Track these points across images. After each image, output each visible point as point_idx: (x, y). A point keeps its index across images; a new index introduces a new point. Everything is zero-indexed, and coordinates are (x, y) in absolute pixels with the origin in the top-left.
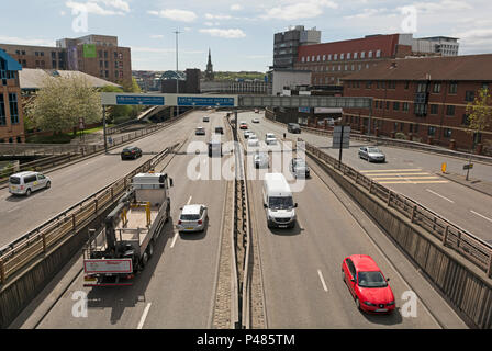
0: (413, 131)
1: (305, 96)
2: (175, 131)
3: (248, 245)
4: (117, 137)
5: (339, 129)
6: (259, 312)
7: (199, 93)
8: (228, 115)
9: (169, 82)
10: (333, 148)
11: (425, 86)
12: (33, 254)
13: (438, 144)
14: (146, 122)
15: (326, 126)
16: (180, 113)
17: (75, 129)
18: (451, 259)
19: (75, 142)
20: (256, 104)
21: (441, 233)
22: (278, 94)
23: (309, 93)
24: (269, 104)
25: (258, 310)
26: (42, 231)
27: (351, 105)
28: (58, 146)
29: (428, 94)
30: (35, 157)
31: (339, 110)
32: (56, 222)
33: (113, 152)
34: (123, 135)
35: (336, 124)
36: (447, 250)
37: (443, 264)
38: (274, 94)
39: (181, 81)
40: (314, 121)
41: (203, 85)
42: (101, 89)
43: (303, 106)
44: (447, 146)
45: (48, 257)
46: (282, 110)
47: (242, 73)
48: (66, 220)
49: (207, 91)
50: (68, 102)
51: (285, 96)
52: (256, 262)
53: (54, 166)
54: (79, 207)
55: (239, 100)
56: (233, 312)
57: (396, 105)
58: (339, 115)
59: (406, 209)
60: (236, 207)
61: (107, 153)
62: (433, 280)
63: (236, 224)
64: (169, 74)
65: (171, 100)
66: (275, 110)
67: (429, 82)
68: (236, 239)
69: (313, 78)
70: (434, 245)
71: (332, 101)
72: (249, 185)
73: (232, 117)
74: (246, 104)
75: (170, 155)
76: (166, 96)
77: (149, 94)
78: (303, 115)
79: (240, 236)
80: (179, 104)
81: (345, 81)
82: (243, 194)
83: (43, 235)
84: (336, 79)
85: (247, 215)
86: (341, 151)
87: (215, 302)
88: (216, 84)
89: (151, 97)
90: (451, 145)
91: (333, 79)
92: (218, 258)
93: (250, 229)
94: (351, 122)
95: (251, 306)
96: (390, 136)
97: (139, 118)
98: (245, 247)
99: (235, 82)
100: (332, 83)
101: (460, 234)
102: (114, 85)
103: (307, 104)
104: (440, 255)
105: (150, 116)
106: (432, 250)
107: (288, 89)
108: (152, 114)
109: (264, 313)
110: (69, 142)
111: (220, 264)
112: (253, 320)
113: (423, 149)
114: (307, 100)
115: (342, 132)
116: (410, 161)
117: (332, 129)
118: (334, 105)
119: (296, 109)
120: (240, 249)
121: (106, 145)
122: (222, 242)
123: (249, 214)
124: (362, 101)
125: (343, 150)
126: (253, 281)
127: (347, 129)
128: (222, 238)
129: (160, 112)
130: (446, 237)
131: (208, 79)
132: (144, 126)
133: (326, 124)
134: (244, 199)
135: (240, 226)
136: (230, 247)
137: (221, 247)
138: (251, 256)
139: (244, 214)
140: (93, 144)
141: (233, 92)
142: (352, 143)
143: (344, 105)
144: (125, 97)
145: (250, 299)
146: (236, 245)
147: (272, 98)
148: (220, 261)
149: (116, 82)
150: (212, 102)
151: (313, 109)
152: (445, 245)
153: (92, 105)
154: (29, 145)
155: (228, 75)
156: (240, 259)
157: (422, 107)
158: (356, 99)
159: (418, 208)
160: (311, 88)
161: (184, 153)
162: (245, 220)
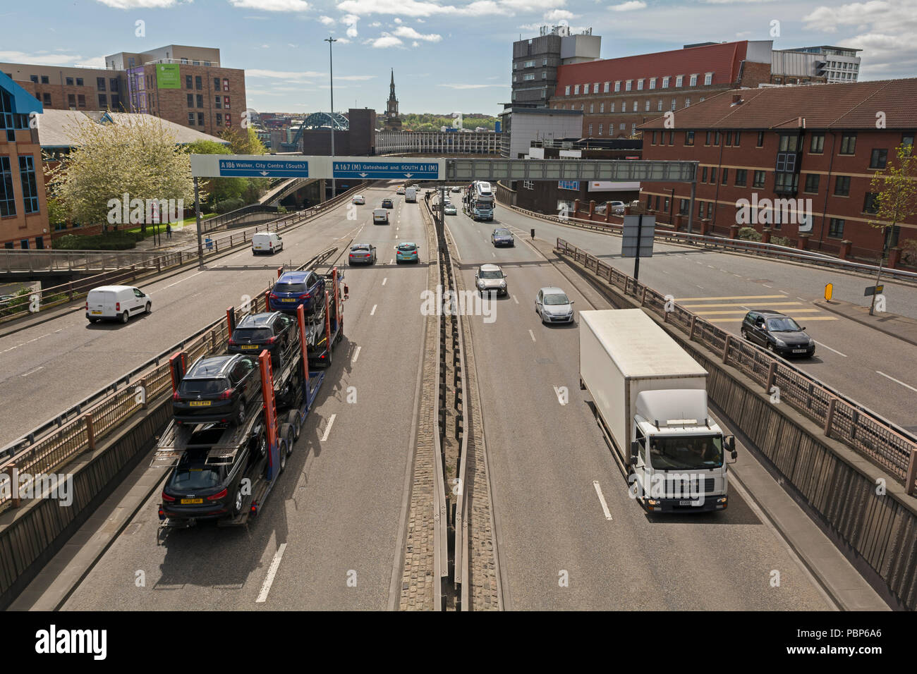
1: (571, 160)
2: (328, 226)
3: (465, 436)
4: (221, 237)
5: (633, 220)
6: (486, 560)
7: (372, 153)
8: (428, 195)
9: (318, 135)
10: (623, 256)
11: (794, 139)
14: (275, 209)
15: (610, 216)
16: (339, 192)
18: (840, 460)
19: (143, 247)
20: (479, 174)
21: (821, 413)
22: (521, 156)
23: (577, 154)
24: (503, 174)
25: (484, 555)
26: (86, 412)
27: (657, 176)
28: (112, 254)
29: (800, 155)
31: (635, 185)
32: (112, 394)
33: (215, 265)
34: (233, 233)
35: (629, 212)
36: (832, 443)
37: (825, 469)
38: (514, 156)
39: (338, 133)
40: (588, 205)
41: (380, 139)
42: (190, 148)
43: (568, 178)
46: (528, 186)
48: (130, 391)
49: (388, 151)
50: (130, 172)
51: (533, 161)
52: (479, 466)
54: (154, 368)
55: (449, 166)
57: (740, 176)
58: (633, 195)
59: (757, 370)
60: (443, 366)
61: (202, 267)
62: (805, 500)
63: (442, 398)
64: (318, 118)
65: (321, 167)
66: (515, 185)
67: (802, 132)
68: (442, 424)
69: (585, 127)
70: (809, 436)
71: (622, 168)
73: (435, 200)
74: (461, 174)
76: (311, 159)
77: (282, 156)
78: (568, 196)
79: (450, 420)
80: (335, 175)
81: (647, 131)
82: (455, 343)
83: (88, 419)
84: (629, 128)
85: (464, 381)
86: (637, 261)
87: (404, 540)
88: (404, 138)
89: (284, 163)
90: (843, 250)
91: (622, 127)
92: (410, 459)
93: (470, 407)
94: (657, 208)
95: (470, 548)
96: (727, 233)
97: (262, 200)
98: (460, 441)
99: (440, 133)
100: (622, 135)
101: (857, 414)
102: (216, 140)
103: (574, 175)
104: (820, 453)
105: (282, 197)
106: (805, 444)
107: (539, 146)
108: (287, 193)
109: (496, 561)
110: (133, 246)
111: (413, 471)
112: (475, 572)
113: (791, 258)
114: (574, 167)
115: (640, 227)
116: (768, 281)
117: (621, 221)
118: (609, 175)
119: (555, 183)
120: (450, 445)
121: (200, 252)
122: (417, 430)
123: (467, 378)
124: (677, 169)
125: (641, 259)
126: (475, 502)
127: (649, 221)
128: (418, 424)
129: (300, 191)
130: (831, 421)
131: (390, 128)
132: (271, 216)
133: (610, 212)
134: (457, 351)
135: (450, 401)
136: (432, 441)
137: (416, 441)
138: (470, 456)
139: (457, 379)
140: (177, 250)
141: (437, 153)
142: (657, 247)
143: (643, 176)
144: (235, 162)
145: (470, 535)
146: (443, 435)
147: (509, 163)
148: (413, 465)
149: (217, 135)
150: (398, 170)
151: (585, 185)
152: (828, 435)
153: (175, 178)
154: (58, 253)
155: (426, 121)
156: (451, 462)
157: (789, 179)
158: (665, 165)
159: (781, 367)
160: (583, 144)
161: (346, 267)
162: (459, 391)
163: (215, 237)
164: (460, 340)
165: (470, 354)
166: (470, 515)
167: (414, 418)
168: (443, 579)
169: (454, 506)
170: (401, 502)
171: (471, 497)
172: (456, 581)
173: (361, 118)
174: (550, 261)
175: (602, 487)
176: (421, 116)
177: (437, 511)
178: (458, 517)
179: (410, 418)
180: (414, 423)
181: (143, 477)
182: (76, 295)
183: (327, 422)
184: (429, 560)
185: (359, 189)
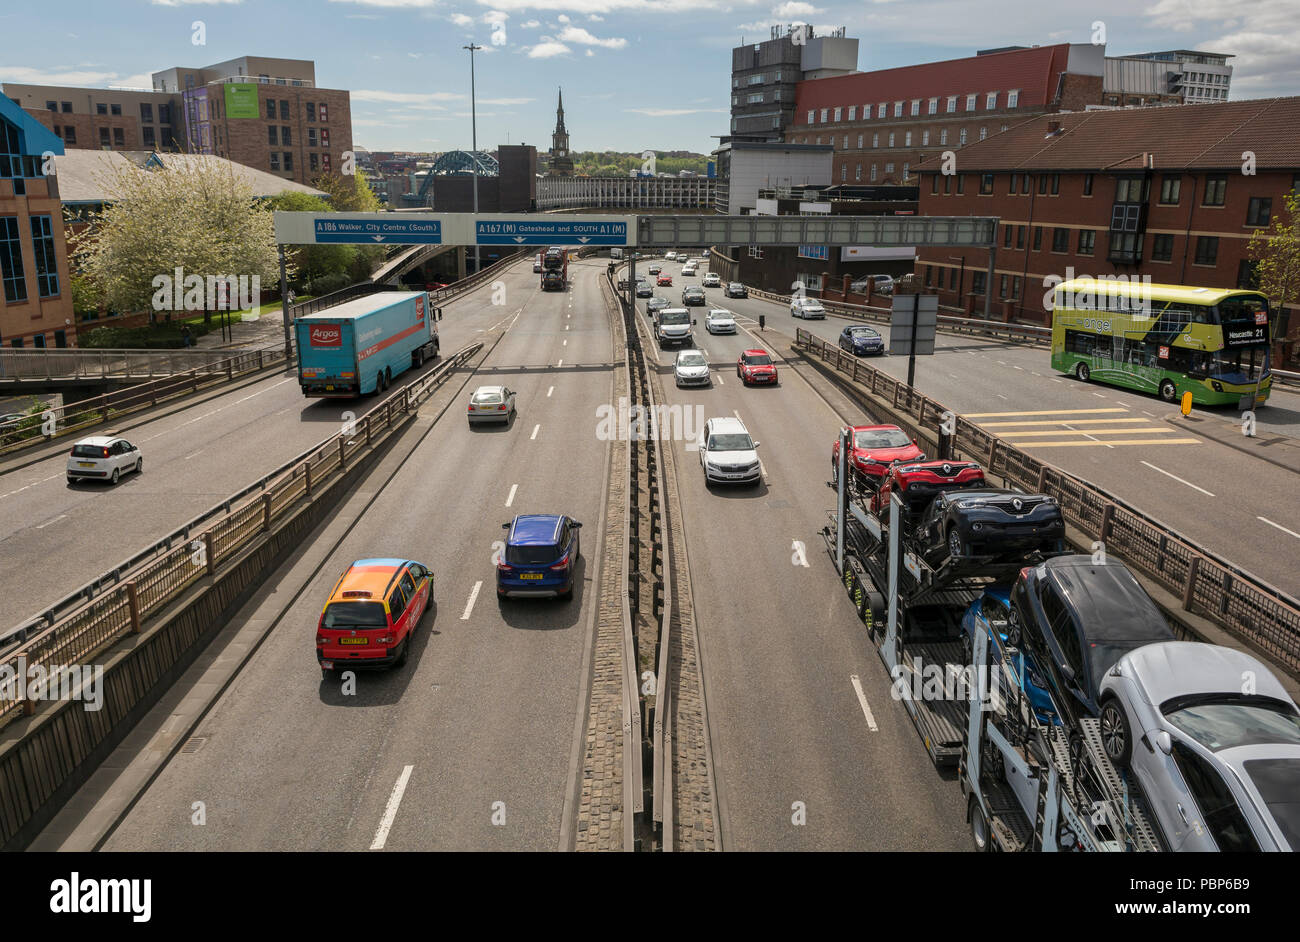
1: (816, 217)
2: (470, 312)
3: (666, 611)
5: (907, 302)
7: (533, 208)
9: (454, 183)
10: (893, 352)
11: (1137, 184)
15: (873, 294)
16: (485, 263)
19: (208, 343)
21: (1178, 579)
22: (745, 210)
23: (825, 208)
24: (720, 238)
25: (694, 782)
26: (128, 579)
27: (940, 238)
28: (163, 355)
29: (1145, 207)
30: (102, 385)
31: (908, 252)
32: (163, 554)
35: (900, 290)
38: (734, 210)
39: (483, 179)
40: (841, 281)
41: (544, 188)
42: (272, 203)
43: (812, 241)
45: (143, 648)
46: (755, 253)
49: (554, 205)
50: (187, 239)
51: (762, 218)
52: (687, 655)
53: (155, 407)
54: (223, 516)
55: (642, 227)
56: (627, 783)
57: (1060, 238)
58: (906, 265)
59: (1085, 515)
60: (635, 512)
61: (290, 372)
63: (634, 557)
64: (454, 159)
65: (459, 229)
66: (735, 253)
67: (1148, 175)
68: (634, 595)
69: (836, 168)
71: (890, 230)
73: (623, 274)
74: (659, 238)
75: (460, 378)
76: (446, 219)
77: (402, 214)
78: (811, 268)
79: (645, 589)
80: (479, 239)
81: (924, 174)
82: (652, 479)
84: (899, 170)
85: (664, 533)
86: (912, 361)
87: (581, 760)
88: (578, 187)
89: (406, 223)
91: (890, 168)
92: (589, 645)
93: (673, 570)
94: (940, 283)
95: (675, 772)
96: (1040, 319)
97: (376, 276)
98: (660, 619)
99: (629, 179)
100: (889, 179)
102: (311, 191)
103: (821, 238)
105: (404, 272)
107: (771, 197)
108: (412, 266)
109: (711, 789)
111: (592, 662)
112: (683, 806)
114: (821, 227)
115: (916, 311)
117: (889, 302)
119: (793, 250)
120: (645, 624)
122: (598, 604)
123: (669, 529)
124: (969, 228)
125: (918, 358)
126: (681, 706)
127: (929, 303)
128: (599, 595)
129: (430, 263)
130: (1192, 589)
131: (557, 173)
133: (872, 289)
134: (654, 491)
135: (645, 561)
136: (620, 619)
137: (597, 618)
138: (675, 641)
139: (655, 530)
140: (255, 348)
141: (624, 207)
142: (941, 341)
143: (919, 238)
144: (337, 222)
145: (674, 753)
146: (635, 611)
147: (728, 221)
148: (593, 654)
149: (313, 183)
150: (567, 234)
151: (836, 251)
152: (1188, 608)
153: (251, 245)
154: (86, 353)
155: (609, 162)
156: (647, 650)
157: (1130, 242)
158: (952, 223)
159: (1120, 512)
160: (833, 193)
161: (495, 371)
162: (658, 547)
164: (658, 474)
165: (672, 495)
166: (674, 724)
167: (594, 586)
168: (636, 815)
169: (652, 712)
170: (575, 706)
171: (675, 698)
173: (517, 158)
174: (787, 361)
175: (864, 684)
176: (601, 156)
177: (627, 719)
178: (657, 727)
179: (589, 586)
182: (112, 413)
183: (470, 592)
184: (616, 789)
185: (514, 259)
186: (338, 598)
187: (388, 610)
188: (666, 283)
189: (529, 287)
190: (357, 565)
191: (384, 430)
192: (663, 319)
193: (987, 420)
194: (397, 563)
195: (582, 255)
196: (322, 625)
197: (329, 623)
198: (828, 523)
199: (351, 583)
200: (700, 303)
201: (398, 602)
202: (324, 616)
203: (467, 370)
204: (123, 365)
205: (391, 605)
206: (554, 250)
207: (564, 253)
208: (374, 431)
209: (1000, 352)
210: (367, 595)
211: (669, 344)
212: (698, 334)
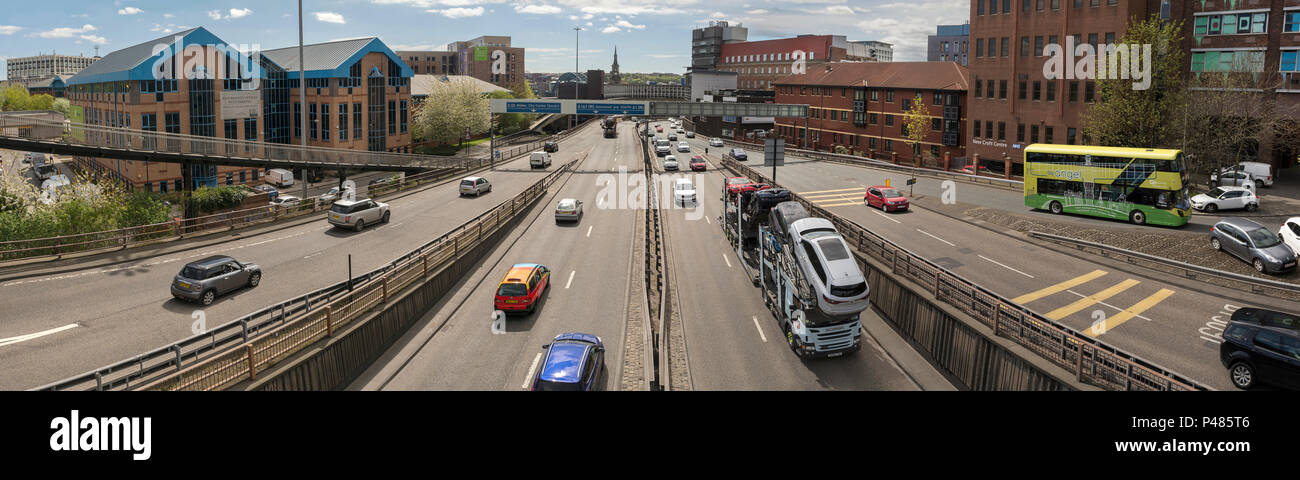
0: (854, 144)
1: (730, 103)
2: (572, 145)
3: (663, 288)
4: (505, 150)
5: (771, 142)
6: (681, 371)
7: (602, 98)
8: (637, 126)
9: (567, 86)
10: (765, 165)
11: (862, 93)
12: (414, 276)
13: (881, 157)
14: (539, 133)
15: (756, 139)
16: (580, 122)
17: (461, 141)
18: (902, 288)
19: (460, 154)
20: (671, 112)
21: (890, 260)
22: (698, 100)
23: (734, 99)
24: (687, 112)
25: (680, 367)
26: (424, 253)
27: (785, 114)
28: (442, 159)
29: (866, 102)
30: (419, 170)
31: (771, 120)
32: (438, 244)
33: (500, 168)
34: (510, 148)
35: (768, 136)
36: (897, 278)
37: (894, 293)
38: (693, 100)
39: (580, 85)
40: (742, 132)
41: (607, 89)
42: (490, 95)
43: (728, 115)
44: (888, 159)
45: (428, 283)
46: (703, 120)
47: (655, 74)
48: (448, 243)
49: (612, 96)
50: (456, 110)
51: (706, 103)
52: (674, 309)
53: (438, 180)
54: (462, 231)
55: (651, 107)
56: (646, 367)
57: (834, 114)
58: (771, 125)
59: (851, 236)
60: (648, 240)
61: (492, 169)
62: (885, 315)
63: (648, 262)
64: (568, 76)
65: (569, 107)
66: (694, 119)
67: (865, 89)
68: (648, 280)
69: (739, 82)
70: (884, 274)
71: (763, 109)
72: (663, 215)
73: (642, 128)
74: (660, 111)
75: (567, 175)
76: (563, 102)
77: (545, 100)
78: (729, 126)
79: (653, 278)
80: (578, 111)
81: (777, 85)
82: (656, 225)
83: (425, 257)
84: (766, 83)
85: (662, 250)
86: (775, 169)
87: (623, 356)
88: (622, 88)
89: (546, 104)
90: (893, 158)
91: (762, 83)
92: (626, 304)
93: (666, 268)
94: (785, 134)
95: (670, 363)
96: (829, 150)
97: (531, 128)
98: (661, 292)
99: (646, 85)
100: (762, 87)
101: (909, 258)
102: (505, 90)
103: (733, 113)
104: (891, 284)
105: (544, 126)
106: (882, 280)
107: (710, 94)
108: (547, 124)
109: (688, 371)
110: (454, 154)
111: (628, 312)
112: (674, 378)
113: (866, 164)
114: (732, 108)
115: (775, 146)
116: (853, 179)
117: (763, 142)
118: (765, 113)
119: (720, 118)
120: (654, 294)
121: (492, 159)
122: (631, 284)
123: (664, 249)
124: (797, 109)
125: (777, 167)
126: (672, 333)
127: (781, 142)
128: (631, 280)
129: (555, 122)
130: (895, 264)
131: (613, 82)
132: (536, 138)
133: (756, 136)
134: (657, 231)
135: (653, 265)
136: (641, 291)
137: (630, 290)
138: (668, 302)
139: (658, 250)
140: (478, 158)
141: (643, 98)
142: (787, 159)
143: (776, 113)
144: (516, 104)
145: (669, 354)
146: (648, 288)
147: (691, 104)
148: (628, 308)
149: (507, 87)
150: (618, 109)
151: (739, 119)
152: (894, 272)
153: (480, 113)
154: (415, 156)
155: (637, 77)
156: (654, 306)
157: (861, 116)
158: (789, 107)
159: (865, 233)
160: (738, 93)
161: (583, 172)
162: (659, 258)
163: (501, 150)
164: (659, 223)
165: (666, 233)
166: (668, 341)
167: (629, 276)
168: (651, 382)
169: (658, 335)
170: (620, 331)
171: (669, 330)
172: (660, 384)
173: (595, 76)
174: (718, 169)
175: (759, 320)
176: (633, 75)
177: (645, 338)
178: (660, 343)
179: (626, 276)
180: (629, 279)
181: (454, 297)
182: (421, 182)
183: (569, 276)
184: (641, 370)
185: (593, 120)
186: (506, 281)
187: (528, 287)
188: (661, 131)
189: (598, 133)
190: (516, 266)
191: (532, 198)
192: (659, 144)
193: (809, 195)
194: (534, 266)
195: (624, 119)
196: (497, 294)
197: (501, 293)
198: (720, 215)
199: (512, 274)
200: (675, 139)
201: (533, 284)
202: (499, 290)
203: (570, 171)
204: (426, 162)
205: (530, 284)
206: (610, 118)
207: (615, 119)
208: (528, 198)
209: (812, 164)
210: (519, 280)
211: (661, 154)
212: (673, 149)
